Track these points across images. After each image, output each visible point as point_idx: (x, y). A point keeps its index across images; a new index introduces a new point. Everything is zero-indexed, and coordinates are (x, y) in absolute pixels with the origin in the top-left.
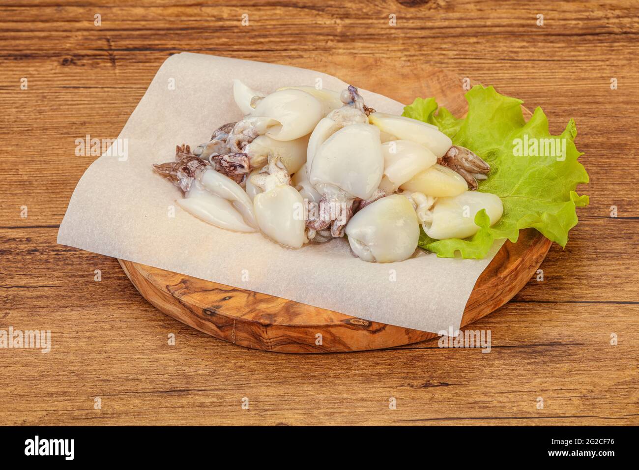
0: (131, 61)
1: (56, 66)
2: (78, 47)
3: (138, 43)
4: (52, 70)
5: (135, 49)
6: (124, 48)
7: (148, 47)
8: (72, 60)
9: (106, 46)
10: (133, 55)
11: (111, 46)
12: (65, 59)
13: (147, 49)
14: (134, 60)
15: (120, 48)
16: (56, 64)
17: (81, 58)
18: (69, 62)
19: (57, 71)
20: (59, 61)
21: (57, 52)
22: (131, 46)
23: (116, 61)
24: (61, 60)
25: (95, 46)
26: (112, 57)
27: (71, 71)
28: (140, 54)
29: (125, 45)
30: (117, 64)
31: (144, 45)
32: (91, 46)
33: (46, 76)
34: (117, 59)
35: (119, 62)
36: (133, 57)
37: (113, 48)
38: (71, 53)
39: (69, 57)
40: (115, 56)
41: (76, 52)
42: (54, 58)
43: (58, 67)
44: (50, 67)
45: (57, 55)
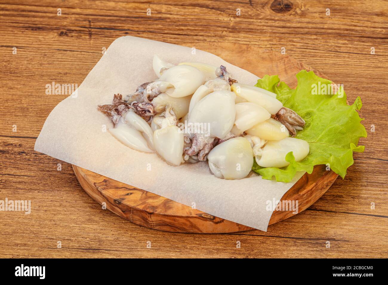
0: (101, 36)
1: (56, 36)
2: (71, 25)
3: (107, 24)
4: (52, 38)
5: (105, 28)
6: (99, 27)
7: (113, 27)
8: (66, 32)
9: (88, 25)
10: (103, 32)
11: (91, 25)
12: (62, 31)
13: (112, 29)
14: (103, 36)
15: (96, 27)
16: (56, 34)
17: (71, 31)
18: (64, 34)
19: (56, 39)
20: (58, 33)
21: (58, 27)
22: (103, 26)
23: (92, 35)
24: (59, 32)
25: (82, 25)
26: (90, 32)
27: (64, 40)
28: (108, 32)
29: (99, 26)
30: (92, 37)
31: (111, 26)
32: (78, 25)
33: (49, 42)
34: (93, 34)
35: (94, 36)
36: (103, 33)
37: (92, 27)
38: (66, 28)
39: (64, 31)
40: (92, 32)
41: (69, 28)
42: (55, 31)
43: (57, 36)
44: (52, 36)
45: (57, 29)
